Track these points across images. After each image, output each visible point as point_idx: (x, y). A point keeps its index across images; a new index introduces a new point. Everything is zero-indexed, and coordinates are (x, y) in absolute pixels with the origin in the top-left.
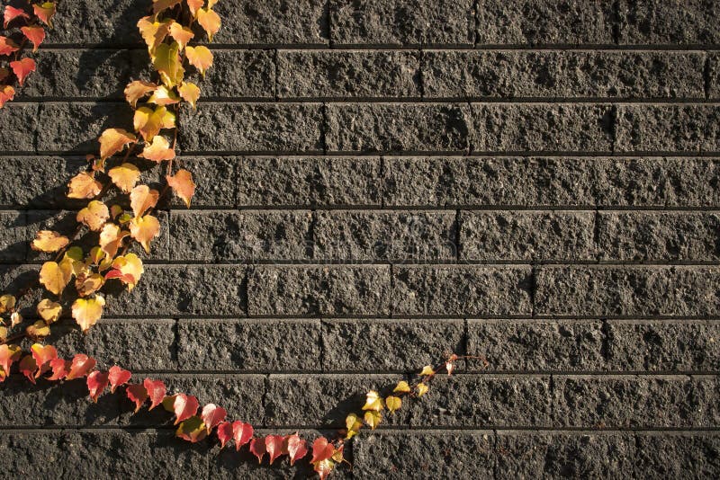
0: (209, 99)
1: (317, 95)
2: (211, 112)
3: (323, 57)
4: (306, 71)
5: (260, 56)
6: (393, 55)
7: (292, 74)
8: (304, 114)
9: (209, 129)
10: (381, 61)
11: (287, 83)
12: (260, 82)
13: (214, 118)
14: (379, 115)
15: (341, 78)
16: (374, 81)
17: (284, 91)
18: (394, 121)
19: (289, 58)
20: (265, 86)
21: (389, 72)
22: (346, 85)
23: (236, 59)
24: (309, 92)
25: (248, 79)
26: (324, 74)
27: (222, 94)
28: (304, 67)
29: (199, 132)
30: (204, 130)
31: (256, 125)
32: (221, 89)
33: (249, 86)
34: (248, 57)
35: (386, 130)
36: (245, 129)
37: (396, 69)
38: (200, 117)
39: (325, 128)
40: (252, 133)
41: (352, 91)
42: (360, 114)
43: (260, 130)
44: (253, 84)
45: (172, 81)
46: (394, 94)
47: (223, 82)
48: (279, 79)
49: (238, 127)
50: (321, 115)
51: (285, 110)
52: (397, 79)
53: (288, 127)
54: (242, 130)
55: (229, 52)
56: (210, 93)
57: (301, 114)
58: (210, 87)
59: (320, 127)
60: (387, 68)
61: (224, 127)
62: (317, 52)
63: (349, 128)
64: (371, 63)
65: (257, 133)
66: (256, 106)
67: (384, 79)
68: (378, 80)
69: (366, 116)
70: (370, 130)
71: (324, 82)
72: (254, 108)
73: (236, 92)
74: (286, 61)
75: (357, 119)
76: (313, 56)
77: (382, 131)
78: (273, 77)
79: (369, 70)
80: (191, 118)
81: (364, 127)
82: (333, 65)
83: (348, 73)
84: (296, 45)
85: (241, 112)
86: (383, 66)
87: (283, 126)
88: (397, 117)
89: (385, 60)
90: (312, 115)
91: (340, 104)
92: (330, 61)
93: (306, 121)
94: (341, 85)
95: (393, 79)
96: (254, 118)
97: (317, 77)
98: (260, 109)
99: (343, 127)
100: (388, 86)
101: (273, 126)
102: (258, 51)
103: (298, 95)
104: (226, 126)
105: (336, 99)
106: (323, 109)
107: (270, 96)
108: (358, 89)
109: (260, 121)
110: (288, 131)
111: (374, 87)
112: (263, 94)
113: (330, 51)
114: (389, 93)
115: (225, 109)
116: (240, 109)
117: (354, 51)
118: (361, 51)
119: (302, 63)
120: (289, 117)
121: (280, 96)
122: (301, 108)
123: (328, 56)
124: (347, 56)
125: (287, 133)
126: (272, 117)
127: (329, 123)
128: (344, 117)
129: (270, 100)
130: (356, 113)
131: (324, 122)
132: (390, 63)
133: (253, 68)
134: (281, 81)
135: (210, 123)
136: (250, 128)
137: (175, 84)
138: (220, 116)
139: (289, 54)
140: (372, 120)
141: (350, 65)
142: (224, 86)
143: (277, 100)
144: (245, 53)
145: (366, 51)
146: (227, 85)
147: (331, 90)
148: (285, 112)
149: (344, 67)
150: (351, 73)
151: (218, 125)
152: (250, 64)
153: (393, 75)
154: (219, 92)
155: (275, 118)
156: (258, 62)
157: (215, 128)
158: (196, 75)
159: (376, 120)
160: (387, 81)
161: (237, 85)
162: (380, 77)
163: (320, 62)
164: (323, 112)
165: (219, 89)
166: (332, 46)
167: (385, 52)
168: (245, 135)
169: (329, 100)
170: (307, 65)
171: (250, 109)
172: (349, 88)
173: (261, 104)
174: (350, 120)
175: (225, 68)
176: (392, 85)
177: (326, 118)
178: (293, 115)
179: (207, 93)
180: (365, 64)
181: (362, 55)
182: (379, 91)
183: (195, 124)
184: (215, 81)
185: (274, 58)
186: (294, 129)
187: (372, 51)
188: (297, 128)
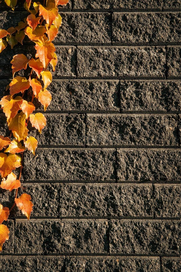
0: (43, 146)
1: (112, 144)
2: (44, 155)
3: (116, 119)
4: (105, 128)
5: (76, 119)
6: (161, 119)
7: (96, 130)
8: (104, 156)
9: (43, 167)
10: (153, 122)
11: (93, 137)
12: (75, 135)
13: (46, 159)
14: (152, 157)
15: (127, 133)
16: (148, 136)
17: (91, 141)
18: (161, 162)
19: (94, 120)
20: (79, 138)
21: (158, 130)
22: (131, 138)
23: (61, 121)
24: (107, 142)
25: (68, 133)
26: (117, 130)
27: (52, 143)
28: (103, 126)
29: (36, 169)
30: (39, 168)
31: (72, 162)
32: (51, 140)
33: (68, 138)
34: (68, 119)
35: (157, 167)
36: (66, 166)
37: (162, 128)
38: (37, 158)
39: (117, 166)
40: (70, 168)
41: (134, 141)
42: (139, 157)
43: (75, 166)
44: (71, 137)
45: (20, 137)
46: (161, 144)
47: (53, 135)
48: (88, 134)
49: (61, 164)
50: (114, 158)
51: (91, 153)
52: (163, 134)
53: (93, 165)
54: (63, 166)
55: (56, 115)
56: (44, 143)
57: (101, 157)
58: (43, 138)
59: (114, 165)
60: (157, 127)
61: (52, 165)
62: (112, 115)
63: (133, 167)
64: (146, 123)
65: (73, 168)
66: (73, 151)
67: (155, 134)
68: (151, 135)
69: (144, 158)
70: (146, 167)
71: (117, 135)
72: (71, 152)
73: (60, 142)
74: (93, 122)
75: (137, 160)
76: (110, 118)
77: (154, 168)
78: (84, 133)
79: (145, 128)
80: (31, 159)
81: (142, 165)
82: (122, 124)
83: (132, 130)
84: (99, 111)
85: (63, 155)
86: (154, 126)
87: (90, 164)
88: (163, 159)
89: (155, 122)
90: (108, 157)
91: (126, 150)
92: (120, 122)
93: (104, 161)
94: (127, 138)
95: (161, 135)
96: (71, 158)
97: (112, 131)
98: (75, 153)
99: (129, 166)
100: (157, 139)
101: (83, 164)
102: (74, 115)
103: (100, 144)
104: (54, 164)
105: (123, 147)
106: (115, 153)
107: (82, 145)
108: (138, 141)
109: (75, 161)
110: (93, 167)
111: (148, 139)
112: (78, 143)
113: (120, 115)
114: (158, 143)
115: (53, 153)
116: (62, 153)
117: (135, 116)
118: (140, 115)
119: (102, 123)
120: (94, 158)
121: (88, 144)
122: (102, 153)
123: (119, 119)
124: (131, 119)
125: (93, 169)
126: (83, 158)
127: (119, 163)
128: (129, 158)
129: (82, 147)
130: (136, 156)
131: (116, 162)
132: (158, 124)
133: (71, 126)
134: (89, 135)
135: (43, 162)
136: (68, 165)
137: (22, 139)
138: (49, 158)
139: (94, 117)
140: (147, 160)
141: (133, 125)
142: (52, 138)
143: (86, 147)
144: (66, 117)
145: (143, 115)
146: (55, 138)
147: (121, 141)
148: (91, 155)
149: (129, 126)
150: (134, 130)
151: (48, 164)
152: (69, 124)
153: (160, 132)
154: (49, 142)
155: (85, 159)
156: (74, 122)
157: (46, 165)
158: (35, 131)
159: (150, 161)
160: (156, 135)
161: (61, 137)
162: (152, 132)
163: (114, 122)
164: (116, 155)
165: (49, 140)
166: (121, 112)
167: (156, 116)
168: (65, 169)
169: (120, 147)
170: (106, 124)
171: (69, 153)
172: (132, 139)
173: (76, 149)
174: (133, 161)
175: (53, 127)
176: (160, 138)
177: (117, 159)
178: (96, 157)
179: (42, 143)
180: (142, 124)
181: (140, 118)
182: (151, 142)
183: (34, 163)
184: (47, 134)
185: (85, 120)
186: (97, 166)
187: (147, 115)
188: (99, 166)
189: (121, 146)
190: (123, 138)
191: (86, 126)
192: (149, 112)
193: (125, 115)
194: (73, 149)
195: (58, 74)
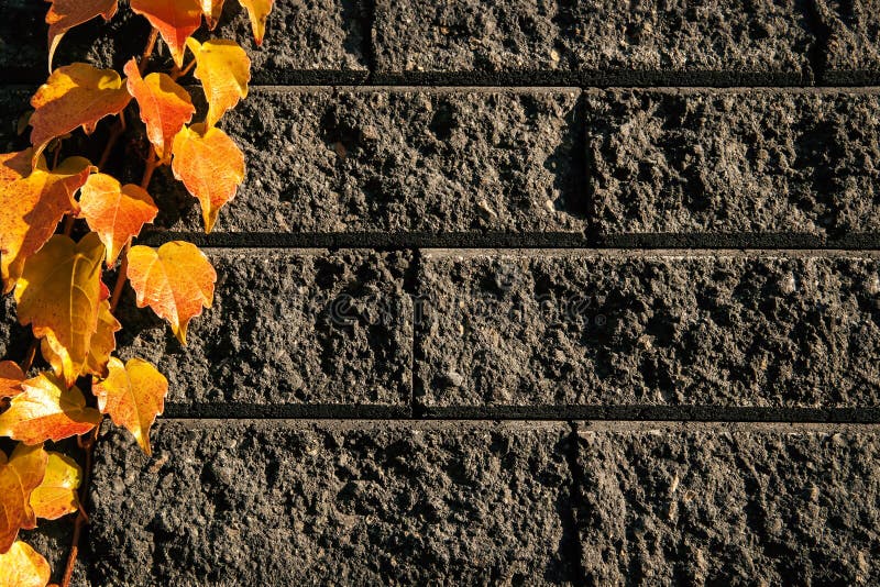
189: (596, 409)
190: (605, 369)
191: (418, 308)
192: (738, 241)
193: (613, 255)
194: (349, 425)
195: (278, 60)
